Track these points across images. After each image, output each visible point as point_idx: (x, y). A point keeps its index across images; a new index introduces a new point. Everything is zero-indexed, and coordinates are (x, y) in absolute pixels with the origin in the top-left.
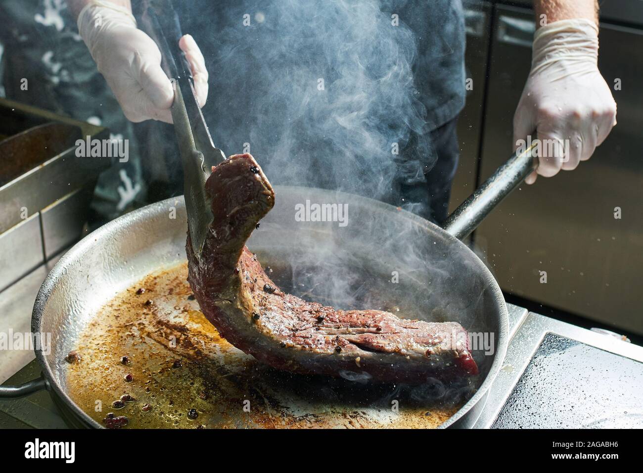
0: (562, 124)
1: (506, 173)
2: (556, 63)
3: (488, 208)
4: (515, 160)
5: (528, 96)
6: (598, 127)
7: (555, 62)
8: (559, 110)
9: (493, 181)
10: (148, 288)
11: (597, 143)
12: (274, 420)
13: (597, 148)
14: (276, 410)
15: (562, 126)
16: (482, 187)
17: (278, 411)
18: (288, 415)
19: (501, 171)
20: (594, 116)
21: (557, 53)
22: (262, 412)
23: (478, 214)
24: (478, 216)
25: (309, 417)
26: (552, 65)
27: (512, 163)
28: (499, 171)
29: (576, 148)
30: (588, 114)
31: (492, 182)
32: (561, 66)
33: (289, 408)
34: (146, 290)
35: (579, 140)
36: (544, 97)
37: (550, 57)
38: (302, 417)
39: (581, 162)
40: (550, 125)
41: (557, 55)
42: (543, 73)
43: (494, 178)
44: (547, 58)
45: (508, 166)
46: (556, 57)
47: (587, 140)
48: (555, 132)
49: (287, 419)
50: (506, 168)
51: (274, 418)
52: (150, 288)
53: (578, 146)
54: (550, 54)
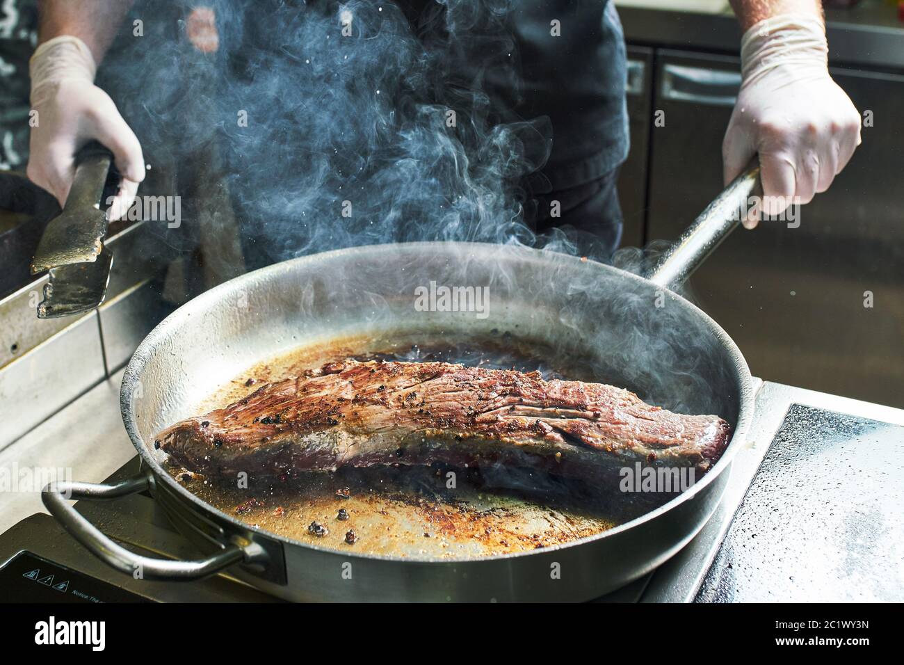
0: (794, 140)
1: (721, 209)
2: (776, 69)
3: (701, 253)
4: (731, 192)
5: (742, 113)
6: (840, 146)
7: (776, 67)
8: (789, 122)
9: (705, 220)
10: (260, 378)
11: (838, 170)
12: (451, 517)
13: (836, 176)
14: (452, 506)
15: (793, 143)
16: (691, 228)
17: (455, 507)
18: (468, 511)
19: (714, 207)
20: (834, 129)
21: (776, 56)
22: (434, 508)
23: (689, 261)
24: (689, 264)
25: (497, 511)
26: (771, 71)
27: (727, 196)
28: (711, 208)
29: (812, 172)
30: (826, 127)
31: (703, 220)
32: (784, 71)
33: (468, 502)
34: (258, 380)
35: (816, 162)
36: (765, 109)
37: (767, 62)
38: (488, 511)
39: (817, 195)
40: (777, 141)
41: (777, 58)
42: (760, 82)
43: (705, 216)
44: (763, 63)
45: (722, 200)
46: (774, 61)
47: (824, 162)
48: (784, 151)
49: (468, 516)
50: (720, 202)
51: (450, 515)
52: (262, 378)
53: (814, 169)
54: (768, 58)
